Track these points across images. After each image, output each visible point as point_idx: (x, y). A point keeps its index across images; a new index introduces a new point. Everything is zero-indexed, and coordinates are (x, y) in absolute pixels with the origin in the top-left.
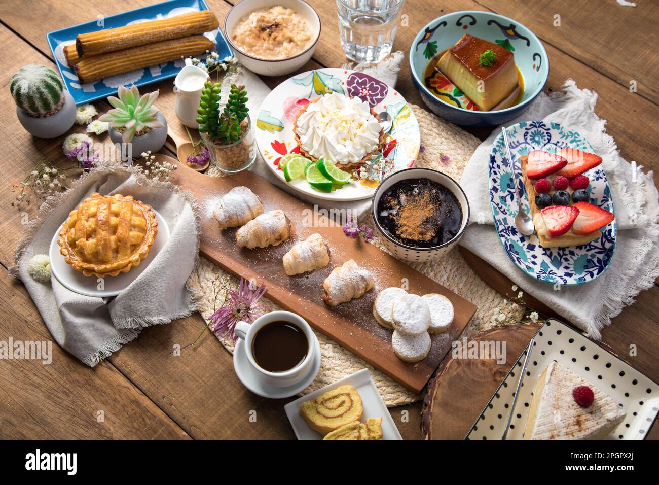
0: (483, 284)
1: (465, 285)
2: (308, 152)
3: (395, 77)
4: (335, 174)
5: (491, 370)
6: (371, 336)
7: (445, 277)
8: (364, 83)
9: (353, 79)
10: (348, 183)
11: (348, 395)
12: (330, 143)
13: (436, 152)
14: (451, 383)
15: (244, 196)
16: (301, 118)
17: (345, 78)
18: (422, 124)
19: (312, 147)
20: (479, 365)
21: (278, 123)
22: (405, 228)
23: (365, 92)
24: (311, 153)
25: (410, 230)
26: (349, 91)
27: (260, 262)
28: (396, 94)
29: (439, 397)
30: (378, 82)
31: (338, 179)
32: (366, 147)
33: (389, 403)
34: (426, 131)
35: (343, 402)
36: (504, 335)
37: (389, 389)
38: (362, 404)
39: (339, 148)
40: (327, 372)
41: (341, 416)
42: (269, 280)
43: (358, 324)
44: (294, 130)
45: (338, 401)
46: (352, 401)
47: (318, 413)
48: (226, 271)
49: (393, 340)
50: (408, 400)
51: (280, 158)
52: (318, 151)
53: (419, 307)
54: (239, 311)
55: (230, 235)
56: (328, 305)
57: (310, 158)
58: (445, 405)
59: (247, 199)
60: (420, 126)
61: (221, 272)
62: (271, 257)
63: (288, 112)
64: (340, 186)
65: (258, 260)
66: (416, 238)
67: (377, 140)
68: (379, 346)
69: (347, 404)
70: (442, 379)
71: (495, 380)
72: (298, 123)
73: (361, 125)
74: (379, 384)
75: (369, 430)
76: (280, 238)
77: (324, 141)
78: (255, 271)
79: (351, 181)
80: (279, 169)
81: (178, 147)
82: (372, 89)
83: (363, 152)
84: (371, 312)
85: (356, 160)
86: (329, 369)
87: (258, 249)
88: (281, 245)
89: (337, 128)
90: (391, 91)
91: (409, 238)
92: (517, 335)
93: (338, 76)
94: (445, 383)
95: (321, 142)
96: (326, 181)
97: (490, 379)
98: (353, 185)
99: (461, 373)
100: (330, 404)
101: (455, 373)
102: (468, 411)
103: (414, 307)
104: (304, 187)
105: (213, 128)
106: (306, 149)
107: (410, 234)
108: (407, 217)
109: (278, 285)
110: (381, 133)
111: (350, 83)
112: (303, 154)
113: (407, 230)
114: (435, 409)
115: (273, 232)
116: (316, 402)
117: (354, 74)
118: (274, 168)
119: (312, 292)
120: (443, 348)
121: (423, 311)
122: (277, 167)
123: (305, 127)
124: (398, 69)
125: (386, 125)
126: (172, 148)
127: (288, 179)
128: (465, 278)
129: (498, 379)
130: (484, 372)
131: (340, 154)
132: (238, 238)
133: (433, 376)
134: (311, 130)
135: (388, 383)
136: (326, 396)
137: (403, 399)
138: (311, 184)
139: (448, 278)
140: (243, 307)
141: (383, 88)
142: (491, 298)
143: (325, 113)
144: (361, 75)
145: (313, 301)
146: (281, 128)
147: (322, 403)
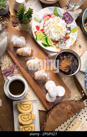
0: (76, 86)
1: (71, 84)
2: (45, 32)
3: (77, 17)
4: (49, 42)
5: (68, 111)
6: (42, 91)
7: (67, 80)
8: (68, 16)
9: (65, 13)
10: (52, 46)
11: (30, 105)
12: (51, 33)
13: (79, 43)
14: (56, 112)
15: (22, 40)
16: (46, 21)
17: (63, 13)
18: (79, 34)
19: (46, 31)
20: (65, 109)
21: (40, 20)
22: (62, 66)
23: (67, 19)
24: (45, 33)
25: (62, 68)
26: (63, 17)
27: (21, 60)
28: (75, 23)
29: (52, 114)
30: (72, 17)
31: (50, 44)
32: (61, 37)
33: (40, 109)
34: (79, 36)
35: (28, 107)
36: (75, 103)
37: (41, 105)
38: (32, 109)
39: (53, 35)
40: (27, 95)
41: (26, 110)
42: (21, 65)
43: (40, 86)
44: (44, 24)
45: (27, 106)
46: (30, 107)
47: (21, 107)
48: (11, 58)
49: (46, 95)
50: (45, 110)
51: (37, 32)
52: (47, 33)
53: (56, 91)
54: (11, 71)
55: (16, 49)
56: (34, 79)
57: (45, 35)
58: (53, 116)
59: (23, 42)
60: (78, 34)
61: (10, 58)
62: (24, 59)
63: (44, 17)
64: (49, 46)
65: (20, 58)
66: (63, 70)
67: (64, 36)
68: (43, 94)
69: (29, 107)
70: (55, 109)
71: (68, 115)
72: (45, 23)
73: (62, 30)
74: (39, 103)
75: (31, 117)
76: (28, 55)
77: (50, 32)
78: (19, 61)
79: (53, 45)
80: (35, 35)
81: (11, 15)
82: (69, 19)
83: (59, 38)
84: (44, 84)
85: (57, 40)
86: (28, 95)
87: (21, 56)
88: (28, 57)
89: (55, 29)
90: (74, 21)
91: (61, 69)
92: (78, 104)
93: (61, 11)
94: (55, 111)
95: (49, 32)
96: (46, 44)
97: (67, 114)
98: (53, 47)
99: (60, 110)
100: (24, 106)
101: (58, 109)
102: (58, 120)
103: (55, 90)
104: (40, 43)
105: (21, 18)
106: (45, 31)
107: (62, 69)
108: (63, 64)
109: (23, 68)
110: (66, 34)
111: (64, 15)
112: (43, 32)
113: (61, 67)
114: (50, 117)
115: (27, 54)
116: (21, 104)
117: (66, 12)
118: (34, 34)
119: (31, 73)
120: (58, 101)
121: (57, 92)
122: (35, 34)
123: (47, 25)
124: (79, 15)
125: (69, 32)
126: (9, 15)
127: (36, 39)
128: (71, 83)
129: (69, 114)
130: (66, 111)
131: (53, 37)
132: (17, 52)
133: (53, 108)
134: (48, 26)
135: (41, 104)
136: (24, 103)
137: (43, 109)
138: (42, 43)
139: (67, 81)
140: (12, 71)
141: (72, 20)
142: (76, 90)
143: (54, 22)
144: (68, 13)
145: (30, 76)
146: (40, 22)
147: (23, 105)
